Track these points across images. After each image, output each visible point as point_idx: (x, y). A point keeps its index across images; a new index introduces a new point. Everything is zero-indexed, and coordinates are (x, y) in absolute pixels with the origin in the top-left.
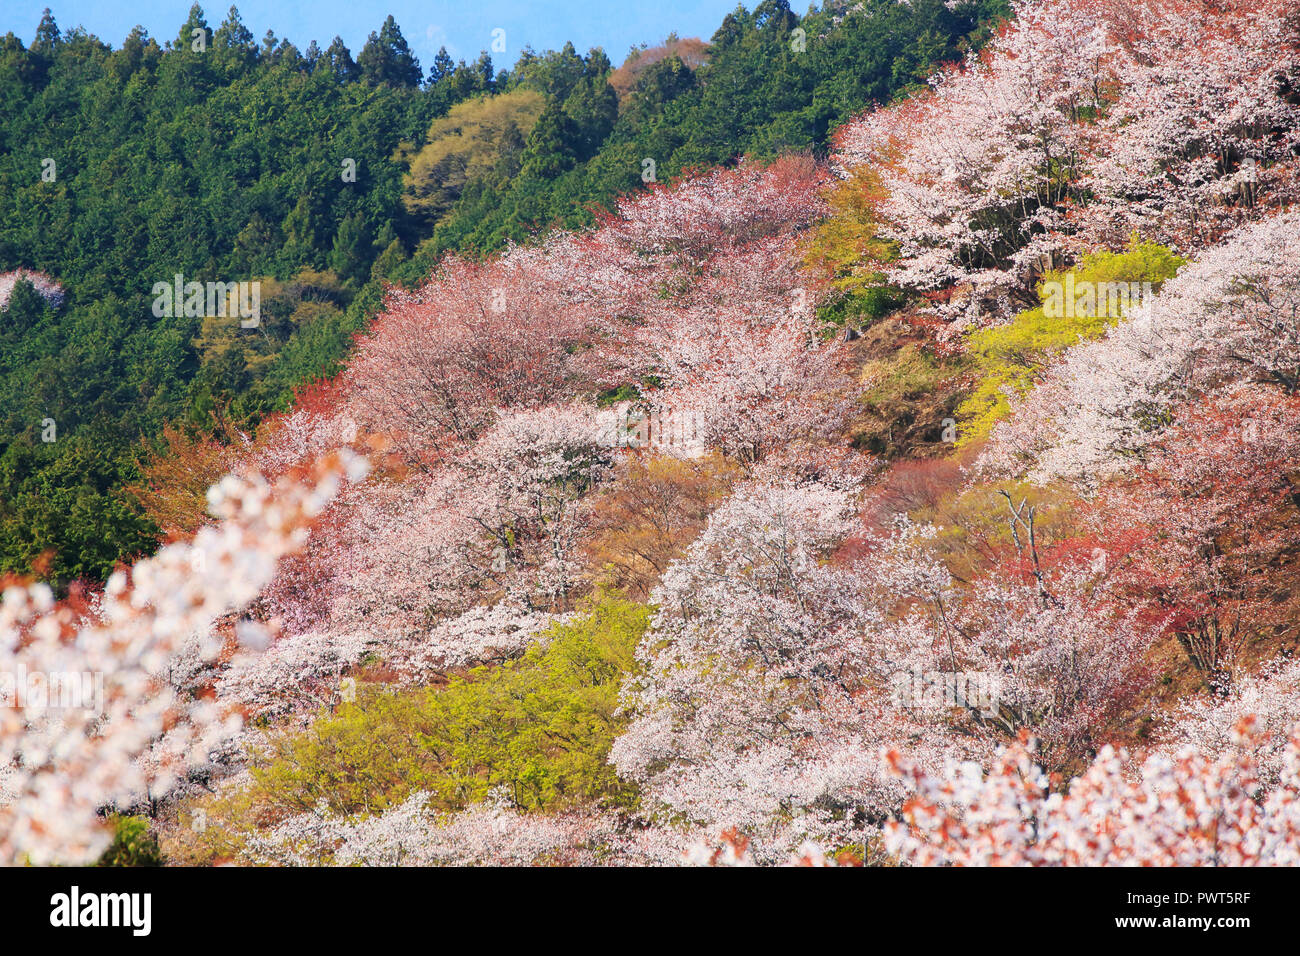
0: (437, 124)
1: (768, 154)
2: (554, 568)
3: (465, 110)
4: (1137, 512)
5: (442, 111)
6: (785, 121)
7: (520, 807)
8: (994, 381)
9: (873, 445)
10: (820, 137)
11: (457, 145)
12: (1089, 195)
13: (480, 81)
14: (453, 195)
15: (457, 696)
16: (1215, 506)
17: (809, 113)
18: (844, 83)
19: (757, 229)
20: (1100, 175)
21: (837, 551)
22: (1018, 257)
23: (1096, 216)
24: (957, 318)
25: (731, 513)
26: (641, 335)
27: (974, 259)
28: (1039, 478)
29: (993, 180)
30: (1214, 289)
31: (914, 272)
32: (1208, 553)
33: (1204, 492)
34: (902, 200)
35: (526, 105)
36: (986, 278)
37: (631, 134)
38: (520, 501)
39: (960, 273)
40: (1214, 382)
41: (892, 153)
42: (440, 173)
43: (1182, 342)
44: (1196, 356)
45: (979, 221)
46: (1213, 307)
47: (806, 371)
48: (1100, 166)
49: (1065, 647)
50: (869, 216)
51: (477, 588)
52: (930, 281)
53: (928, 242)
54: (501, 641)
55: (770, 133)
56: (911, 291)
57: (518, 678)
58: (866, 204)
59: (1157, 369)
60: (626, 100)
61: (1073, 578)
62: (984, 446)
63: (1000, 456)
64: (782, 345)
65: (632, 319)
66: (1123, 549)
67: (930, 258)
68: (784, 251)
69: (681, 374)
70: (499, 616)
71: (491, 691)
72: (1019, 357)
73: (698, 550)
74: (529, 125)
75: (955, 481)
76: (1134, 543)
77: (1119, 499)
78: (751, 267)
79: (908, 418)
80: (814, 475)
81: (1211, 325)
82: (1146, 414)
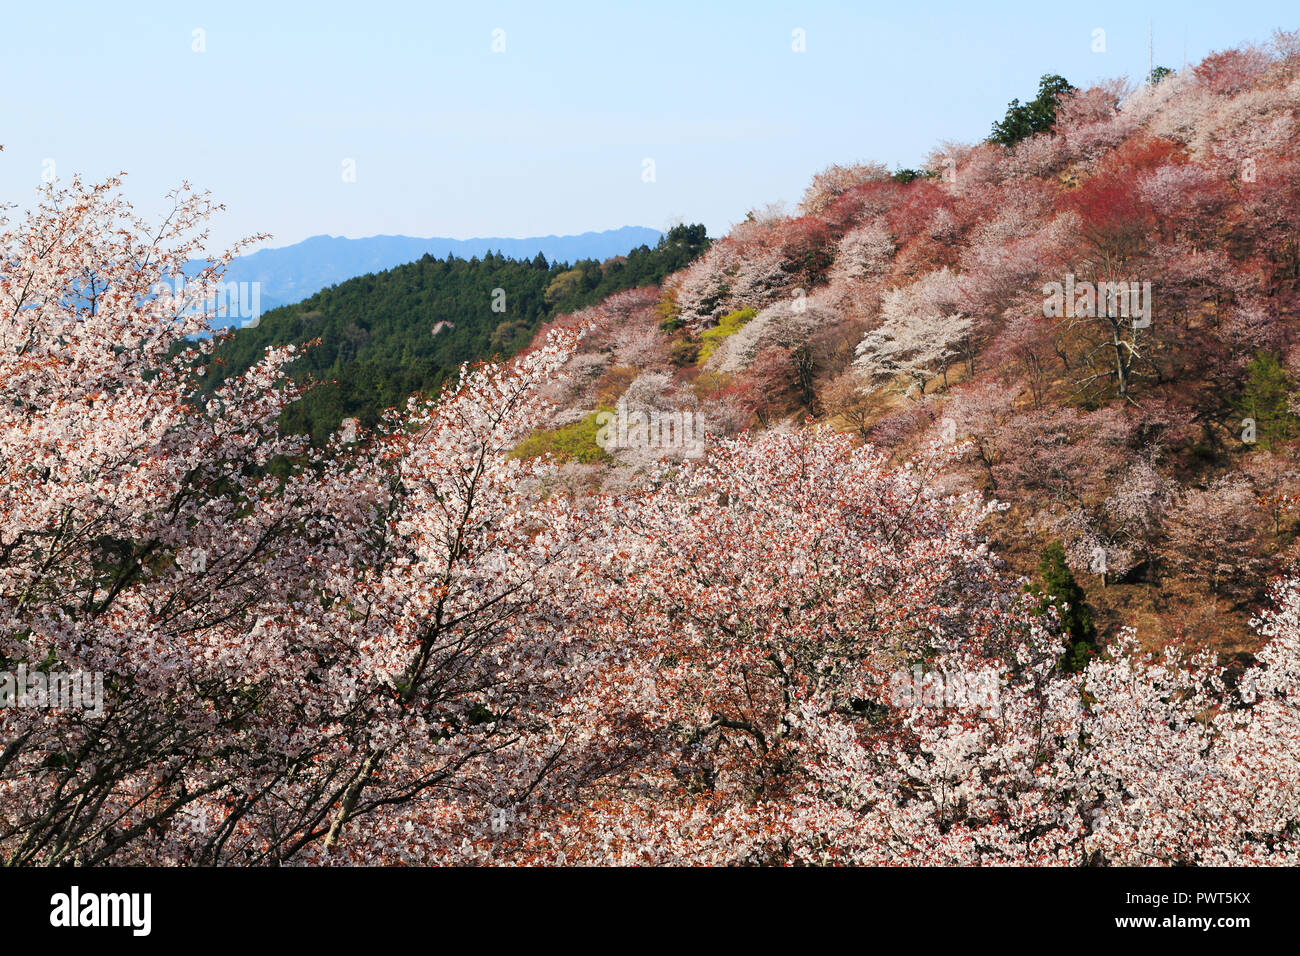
0: (553, 280)
1: (646, 285)
2: (589, 398)
3: (561, 276)
4: (748, 380)
5: (555, 276)
6: (648, 278)
7: (581, 462)
8: (708, 345)
9: (675, 362)
10: (658, 281)
11: (559, 285)
12: (731, 296)
13: (564, 268)
14: (559, 299)
15: (563, 433)
16: (766, 379)
17: (654, 276)
18: (663, 268)
19: (643, 305)
20: (734, 290)
21: (667, 392)
22: (714, 312)
23: (734, 301)
24: (696, 330)
25: (636, 383)
26: (611, 334)
27: (701, 313)
28: (720, 372)
29: (706, 291)
30: (766, 320)
31: (684, 317)
32: (766, 391)
33: (762, 375)
34: (681, 297)
35: (578, 274)
36: (705, 318)
37: (606, 282)
38: (579, 380)
39: (698, 316)
40: (766, 345)
41: (678, 285)
42: (554, 293)
43: (758, 335)
44: (761, 339)
45: (704, 302)
46: (765, 325)
47: (656, 343)
48: (735, 287)
49: (728, 417)
50: (672, 301)
51: (567, 404)
52: (690, 319)
53: (689, 308)
54: (575, 418)
55: (642, 281)
56: (684, 322)
57: (580, 428)
58: (672, 297)
59: (752, 342)
60: (604, 272)
61: (730, 398)
62: (705, 363)
63: (710, 366)
64: (650, 337)
65: (609, 331)
66: (743, 390)
67: (690, 312)
68: (651, 311)
69: (623, 345)
70: (574, 411)
71: (574, 431)
72: (712, 339)
73: (628, 392)
74: (578, 279)
75: (698, 373)
76: (746, 388)
77: (741, 377)
78: (642, 316)
79: (684, 356)
80: (658, 372)
81: (765, 330)
82: (749, 354)
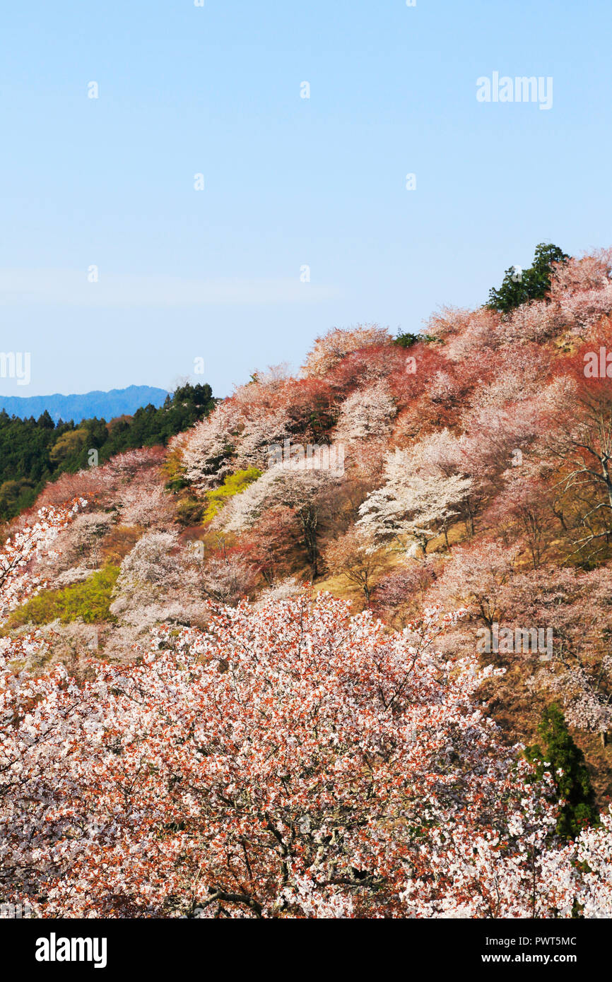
0: (59, 438)
1: (151, 445)
2: (94, 557)
3: (67, 434)
4: (252, 540)
5: (60, 435)
6: (154, 437)
7: (85, 622)
8: (213, 505)
9: (181, 521)
10: (164, 441)
11: (65, 444)
12: (237, 456)
13: (71, 427)
14: (64, 457)
15: (68, 593)
16: (272, 538)
17: (160, 435)
18: (169, 427)
19: (148, 465)
20: (240, 450)
21: (172, 551)
22: (219, 471)
23: (239, 461)
24: (202, 490)
25: (142, 541)
26: (117, 493)
27: (206, 472)
28: (226, 531)
29: (211, 451)
30: (271, 480)
31: (189, 476)
32: (270, 550)
33: (267, 534)
34: (187, 456)
35: (83, 433)
36: (211, 477)
37: (112, 441)
38: (83, 540)
39: (203, 476)
40: (271, 504)
41: (184, 446)
42: (60, 452)
43: (263, 495)
44: (266, 498)
45: (209, 461)
46: (271, 485)
47: (161, 502)
48: (240, 448)
49: (233, 576)
50: (178, 460)
51: (73, 562)
52: (196, 478)
53: (195, 468)
54: (79, 577)
55: (150, 440)
56: (190, 481)
57: (84, 588)
58: (178, 456)
59: (256, 502)
60: (111, 431)
61: (235, 557)
62: (210, 522)
63: (215, 525)
64: (156, 496)
65: (114, 489)
66: (248, 549)
67: (195, 472)
68: (156, 471)
69: (128, 504)
70: (78, 570)
71: (77, 591)
72: (219, 498)
73: (133, 552)
74: (84, 438)
75: (204, 532)
76: (251, 547)
77: (247, 536)
78: (147, 475)
79: (189, 516)
80: (164, 531)
81: (270, 490)
82: (254, 514)
